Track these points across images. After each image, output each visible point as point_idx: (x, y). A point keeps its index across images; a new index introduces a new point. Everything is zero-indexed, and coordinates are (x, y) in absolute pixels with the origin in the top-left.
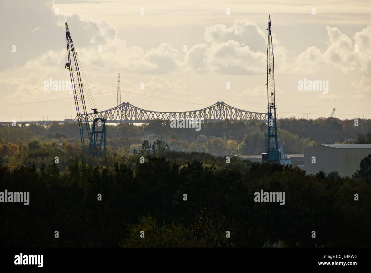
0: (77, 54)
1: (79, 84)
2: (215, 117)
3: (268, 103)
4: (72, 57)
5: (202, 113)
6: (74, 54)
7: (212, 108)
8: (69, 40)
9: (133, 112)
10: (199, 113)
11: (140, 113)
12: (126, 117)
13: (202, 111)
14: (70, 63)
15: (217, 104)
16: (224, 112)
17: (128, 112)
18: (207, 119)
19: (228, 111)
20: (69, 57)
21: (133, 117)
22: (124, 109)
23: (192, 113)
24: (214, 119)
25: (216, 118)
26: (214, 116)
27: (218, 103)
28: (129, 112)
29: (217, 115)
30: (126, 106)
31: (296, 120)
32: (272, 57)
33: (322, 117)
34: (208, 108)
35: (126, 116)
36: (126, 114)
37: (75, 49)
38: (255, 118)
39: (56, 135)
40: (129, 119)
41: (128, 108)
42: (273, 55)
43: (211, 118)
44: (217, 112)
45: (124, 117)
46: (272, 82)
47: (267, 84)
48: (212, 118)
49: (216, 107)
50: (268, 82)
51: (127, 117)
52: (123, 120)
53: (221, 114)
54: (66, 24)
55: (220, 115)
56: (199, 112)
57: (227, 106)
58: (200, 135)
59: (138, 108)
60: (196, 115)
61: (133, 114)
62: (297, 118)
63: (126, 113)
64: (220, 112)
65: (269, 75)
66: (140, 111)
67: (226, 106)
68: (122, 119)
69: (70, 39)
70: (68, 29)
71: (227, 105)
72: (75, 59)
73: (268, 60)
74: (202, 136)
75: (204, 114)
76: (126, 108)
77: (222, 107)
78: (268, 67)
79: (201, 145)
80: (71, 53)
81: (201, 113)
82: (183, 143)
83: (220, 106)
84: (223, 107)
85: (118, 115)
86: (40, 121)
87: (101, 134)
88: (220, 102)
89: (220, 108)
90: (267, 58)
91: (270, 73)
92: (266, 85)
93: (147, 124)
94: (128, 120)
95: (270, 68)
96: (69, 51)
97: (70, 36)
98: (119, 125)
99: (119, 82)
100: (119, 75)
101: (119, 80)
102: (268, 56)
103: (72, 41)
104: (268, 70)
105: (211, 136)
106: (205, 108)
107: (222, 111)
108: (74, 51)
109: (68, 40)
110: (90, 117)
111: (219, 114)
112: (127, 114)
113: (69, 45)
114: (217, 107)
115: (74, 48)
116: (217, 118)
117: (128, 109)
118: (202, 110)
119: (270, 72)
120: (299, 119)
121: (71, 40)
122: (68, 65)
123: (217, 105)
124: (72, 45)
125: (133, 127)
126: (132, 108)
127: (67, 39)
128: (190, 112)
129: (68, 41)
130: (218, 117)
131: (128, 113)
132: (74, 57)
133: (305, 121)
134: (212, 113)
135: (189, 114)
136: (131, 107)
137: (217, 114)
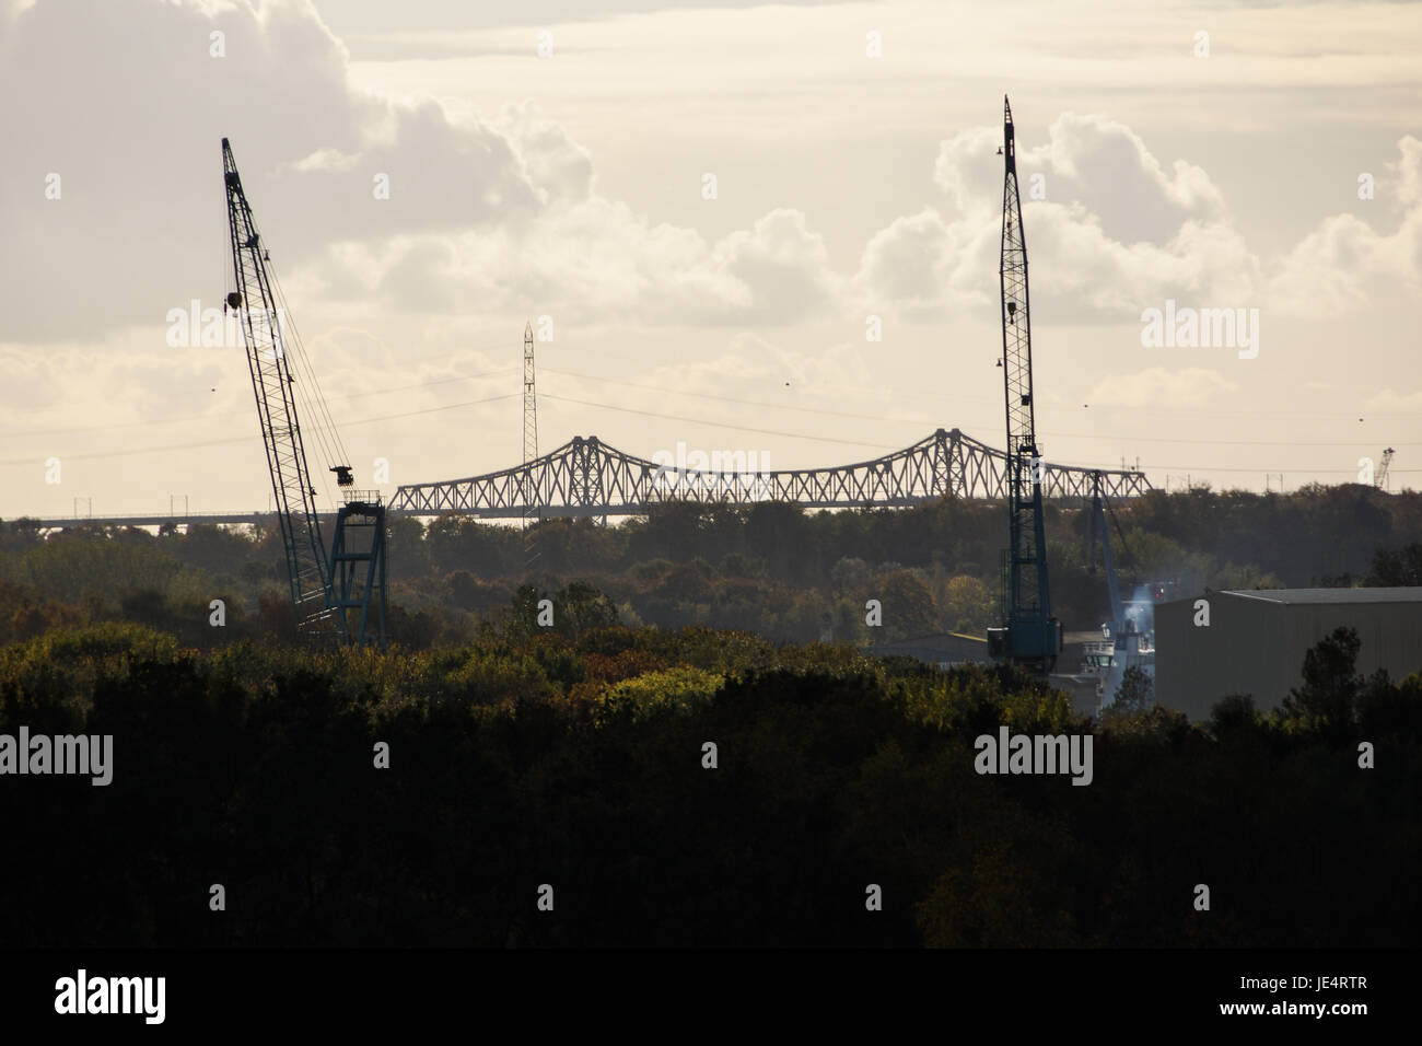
0: (267, 259)
1: (280, 374)
2: (929, 488)
3: (1009, 435)
4: (249, 271)
5: (880, 476)
6: (257, 258)
7: (918, 456)
8: (238, 207)
9: (616, 474)
10: (867, 476)
11: (641, 479)
12: (586, 496)
13: (880, 468)
14: (242, 294)
15: (934, 440)
16: (963, 467)
17: (593, 474)
18: (899, 495)
19: (979, 466)
20: (238, 268)
21: (616, 491)
22: (579, 462)
23: (839, 472)
24: (924, 494)
25: (932, 490)
26: (925, 486)
27: (941, 434)
28: (600, 472)
29: (935, 481)
30: (586, 453)
31: (1214, 495)
32: (1018, 258)
33: (1317, 484)
34: (901, 454)
35: (586, 489)
36: (586, 483)
37: (260, 240)
38: (1080, 490)
39: (278, 565)
40: (599, 499)
41: (593, 457)
42: (1024, 250)
43: (913, 494)
44: (934, 468)
45: (581, 494)
46: (1024, 353)
47: (1002, 362)
48: (919, 492)
49: (932, 452)
50: (1008, 353)
51: (592, 494)
52: (578, 504)
53: (952, 476)
54: (225, 143)
55: (949, 482)
56: (866, 469)
57: (973, 444)
58: (844, 559)
59: (633, 460)
60: (855, 480)
61: (616, 480)
62: (1217, 488)
63: (586, 476)
64: (949, 469)
65: (1011, 329)
66: (640, 468)
67: (969, 446)
68: (574, 499)
69: (243, 200)
70: (233, 164)
71: (972, 440)
72: (262, 276)
73: (1004, 269)
74: (851, 562)
75: (885, 476)
76: (586, 460)
77: (955, 449)
78: (1006, 296)
79: (840, 598)
80: (246, 254)
81: (876, 476)
82: (771, 590)
83: (948, 445)
84: (961, 454)
85: (557, 486)
86: (257, 513)
87: (368, 562)
88: (948, 430)
89: (949, 453)
90: (1002, 264)
91: (1012, 322)
92: (999, 365)
93: (642, 519)
94: (595, 504)
95: (1013, 301)
96: (240, 247)
97: (240, 191)
98: (533, 526)
99: (529, 358)
100: (528, 333)
101: (529, 351)
102: (1005, 253)
103: (249, 210)
104: (1006, 306)
105: (886, 564)
106: (891, 456)
107: (956, 467)
108: (257, 247)
109: (234, 204)
110: (450, 496)
111: (945, 476)
112: (590, 483)
113: (238, 222)
114: (937, 448)
115: (256, 237)
116: (937, 493)
117: (593, 462)
118: (880, 461)
119: (1012, 314)
120: (1225, 492)
121: (246, 203)
122: (234, 300)
123: (936, 444)
124: (249, 225)
125: (587, 532)
126: (608, 458)
127: (231, 203)
128: (833, 472)
129: (235, 210)
130: (939, 489)
131: (594, 478)
132: (257, 270)
133: (1247, 498)
134: (919, 473)
135: (830, 480)
136: (605, 454)
137: (934, 476)
